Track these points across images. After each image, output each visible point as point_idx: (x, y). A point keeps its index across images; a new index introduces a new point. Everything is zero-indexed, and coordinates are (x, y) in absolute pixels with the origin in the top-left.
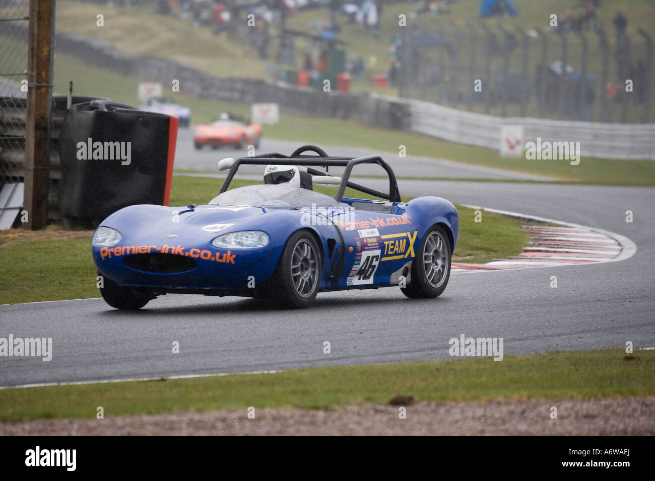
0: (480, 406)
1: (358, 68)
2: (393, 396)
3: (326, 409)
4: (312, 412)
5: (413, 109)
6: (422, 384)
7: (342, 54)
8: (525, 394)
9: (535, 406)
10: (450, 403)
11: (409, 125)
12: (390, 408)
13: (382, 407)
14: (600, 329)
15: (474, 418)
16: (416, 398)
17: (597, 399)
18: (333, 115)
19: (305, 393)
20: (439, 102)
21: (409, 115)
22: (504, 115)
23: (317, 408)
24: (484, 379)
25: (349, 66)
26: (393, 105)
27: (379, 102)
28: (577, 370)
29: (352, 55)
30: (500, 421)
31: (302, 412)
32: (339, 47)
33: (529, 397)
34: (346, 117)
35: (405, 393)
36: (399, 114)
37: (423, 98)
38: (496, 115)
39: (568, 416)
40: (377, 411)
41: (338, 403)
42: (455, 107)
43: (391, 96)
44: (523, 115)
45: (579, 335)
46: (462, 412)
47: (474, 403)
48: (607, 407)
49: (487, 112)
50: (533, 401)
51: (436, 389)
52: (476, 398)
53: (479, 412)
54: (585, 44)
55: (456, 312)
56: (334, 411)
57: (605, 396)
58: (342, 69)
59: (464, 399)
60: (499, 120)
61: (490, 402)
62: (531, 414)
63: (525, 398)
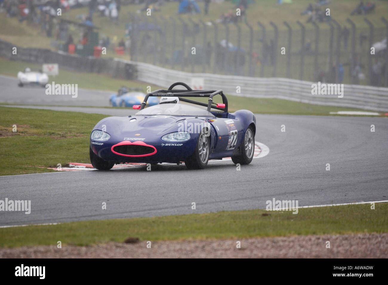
0: (178, 243)
1: (106, 44)
2: (127, 238)
3: (87, 246)
4: (78, 248)
5: (139, 68)
6: (144, 231)
7: (97, 35)
8: (204, 236)
9: (211, 243)
10: (160, 242)
11: (137, 77)
12: (126, 245)
13: (120, 245)
14: (248, 198)
15: (175, 251)
16: (141, 239)
17: (247, 239)
18: (92, 71)
19: (74, 236)
20: (154, 64)
21: (137, 71)
22: (193, 72)
23: (81, 245)
24: (181, 227)
25: (101, 42)
26: (127, 65)
27: (119, 63)
28: (235, 222)
29: (103, 36)
30: (190, 252)
31: (73, 248)
32: (95, 31)
33: (207, 238)
34: (99, 72)
35: (134, 236)
36: (130, 71)
37: (145, 61)
38: (188, 72)
39: (229, 249)
40: (117, 247)
41: (94, 242)
42: (163, 67)
43: (126, 60)
44: (204, 72)
45: (236, 201)
46: (168, 247)
47: (175, 242)
48: (252, 243)
49: (183, 70)
50: (209, 240)
51: (152, 234)
52: (176, 239)
53: (178, 247)
54: (239, 30)
55: (164, 188)
56: (92, 247)
57: (251, 237)
58: (97, 44)
59: (169, 239)
60: (190, 74)
61: (184, 241)
62: (208, 248)
63: (204, 238)
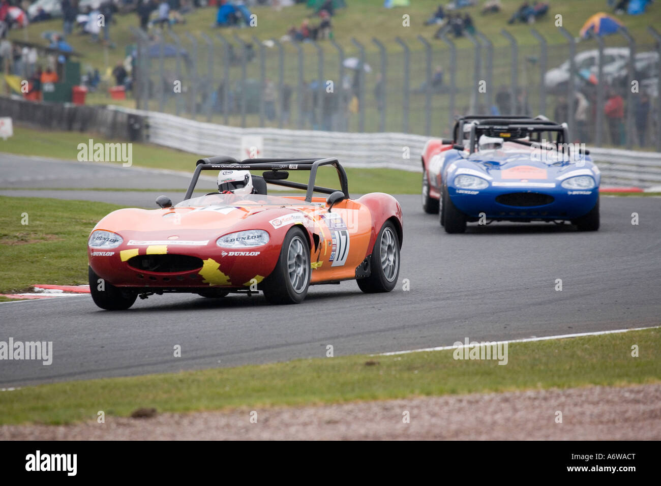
0: (224, 415)
1: (94, 80)
2: (135, 408)
3: (67, 424)
4: (52, 428)
5: (151, 122)
6: (165, 396)
7: (77, 66)
8: (268, 402)
9: (279, 414)
10: (193, 413)
11: (148, 136)
12: (133, 421)
13: (124, 421)
14: (342, 336)
15: (217, 428)
16: (159, 410)
17: (339, 404)
18: (70, 128)
19: (45, 409)
20: (177, 114)
21: (148, 127)
22: (243, 125)
23: (57, 424)
24: (227, 389)
25: (85, 78)
26: (131, 116)
27: (116, 113)
28: (319, 377)
29: (88, 67)
30: (243, 430)
31: (43, 428)
32: (74, 59)
33: (273, 405)
34: (82, 130)
35: (147, 405)
36: (137, 126)
37: (161, 110)
38: (236, 126)
39: (311, 423)
40: (119, 424)
41: (79, 417)
42: (193, 118)
43: (128, 108)
44: (262, 125)
45: (320, 343)
46: (206, 422)
47: (218, 413)
48: (350, 412)
49: (226, 123)
50: (277, 408)
51: (179, 401)
52: (219, 408)
53: (223, 421)
54: (321, 53)
55: (199, 323)
56: (75, 426)
57: (347, 401)
58: (78, 81)
59: (208, 409)
60: (238, 130)
61: (233, 411)
62: (274, 422)
63: (268, 406)
